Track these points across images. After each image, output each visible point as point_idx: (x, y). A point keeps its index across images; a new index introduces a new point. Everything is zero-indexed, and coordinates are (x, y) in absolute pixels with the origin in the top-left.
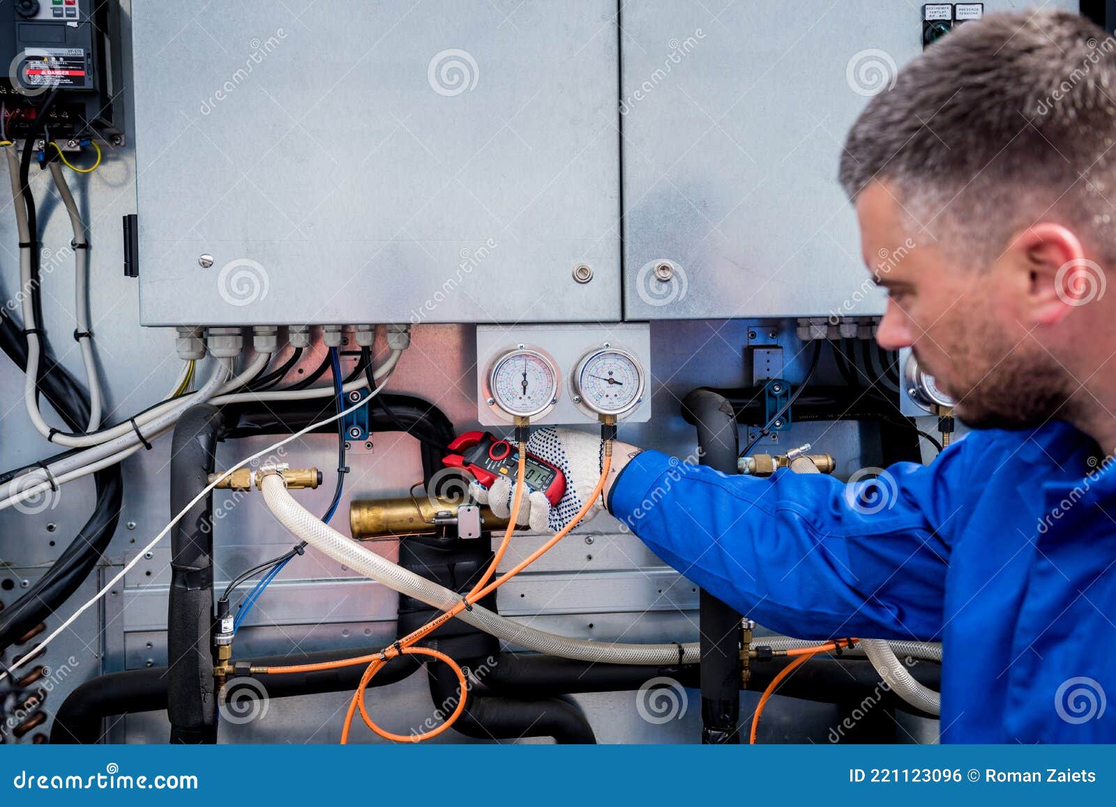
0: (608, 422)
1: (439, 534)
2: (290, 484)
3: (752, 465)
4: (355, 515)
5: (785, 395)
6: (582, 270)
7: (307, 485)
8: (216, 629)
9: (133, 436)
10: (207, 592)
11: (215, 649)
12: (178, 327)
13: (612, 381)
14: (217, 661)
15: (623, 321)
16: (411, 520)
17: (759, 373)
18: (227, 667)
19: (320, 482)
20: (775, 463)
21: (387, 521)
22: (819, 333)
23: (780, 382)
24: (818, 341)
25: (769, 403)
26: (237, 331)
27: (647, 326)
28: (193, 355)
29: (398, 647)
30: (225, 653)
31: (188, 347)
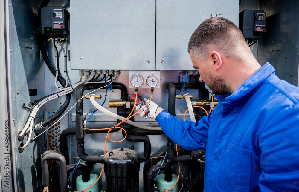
0: (152, 88)
1: (124, 107)
2: (95, 98)
3: (178, 97)
4: (109, 103)
5: (185, 85)
6: (148, 61)
7: (99, 98)
8: (83, 122)
9: (71, 89)
10: (82, 116)
11: (83, 125)
12: (79, 70)
13: (153, 81)
14: (84, 128)
15: (155, 70)
16: (119, 104)
17: (181, 81)
18: (85, 129)
19: (101, 97)
20: (182, 96)
21: (115, 105)
22: (191, 73)
23: (184, 82)
24: (191, 75)
25: (182, 86)
26: (88, 71)
27: (160, 71)
28: (81, 75)
29: (114, 127)
30: (85, 126)
31: (81, 74)
